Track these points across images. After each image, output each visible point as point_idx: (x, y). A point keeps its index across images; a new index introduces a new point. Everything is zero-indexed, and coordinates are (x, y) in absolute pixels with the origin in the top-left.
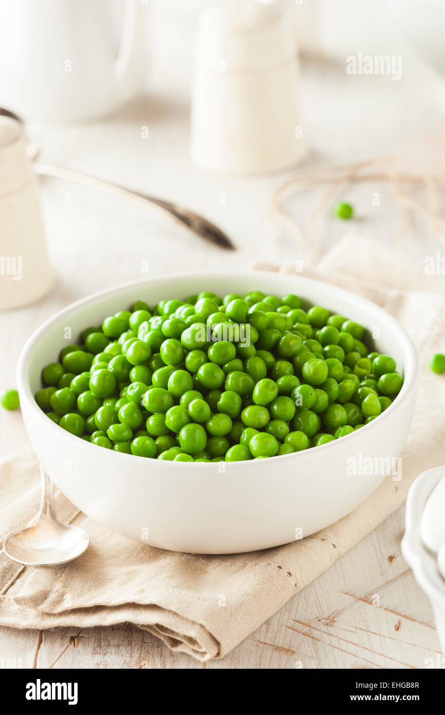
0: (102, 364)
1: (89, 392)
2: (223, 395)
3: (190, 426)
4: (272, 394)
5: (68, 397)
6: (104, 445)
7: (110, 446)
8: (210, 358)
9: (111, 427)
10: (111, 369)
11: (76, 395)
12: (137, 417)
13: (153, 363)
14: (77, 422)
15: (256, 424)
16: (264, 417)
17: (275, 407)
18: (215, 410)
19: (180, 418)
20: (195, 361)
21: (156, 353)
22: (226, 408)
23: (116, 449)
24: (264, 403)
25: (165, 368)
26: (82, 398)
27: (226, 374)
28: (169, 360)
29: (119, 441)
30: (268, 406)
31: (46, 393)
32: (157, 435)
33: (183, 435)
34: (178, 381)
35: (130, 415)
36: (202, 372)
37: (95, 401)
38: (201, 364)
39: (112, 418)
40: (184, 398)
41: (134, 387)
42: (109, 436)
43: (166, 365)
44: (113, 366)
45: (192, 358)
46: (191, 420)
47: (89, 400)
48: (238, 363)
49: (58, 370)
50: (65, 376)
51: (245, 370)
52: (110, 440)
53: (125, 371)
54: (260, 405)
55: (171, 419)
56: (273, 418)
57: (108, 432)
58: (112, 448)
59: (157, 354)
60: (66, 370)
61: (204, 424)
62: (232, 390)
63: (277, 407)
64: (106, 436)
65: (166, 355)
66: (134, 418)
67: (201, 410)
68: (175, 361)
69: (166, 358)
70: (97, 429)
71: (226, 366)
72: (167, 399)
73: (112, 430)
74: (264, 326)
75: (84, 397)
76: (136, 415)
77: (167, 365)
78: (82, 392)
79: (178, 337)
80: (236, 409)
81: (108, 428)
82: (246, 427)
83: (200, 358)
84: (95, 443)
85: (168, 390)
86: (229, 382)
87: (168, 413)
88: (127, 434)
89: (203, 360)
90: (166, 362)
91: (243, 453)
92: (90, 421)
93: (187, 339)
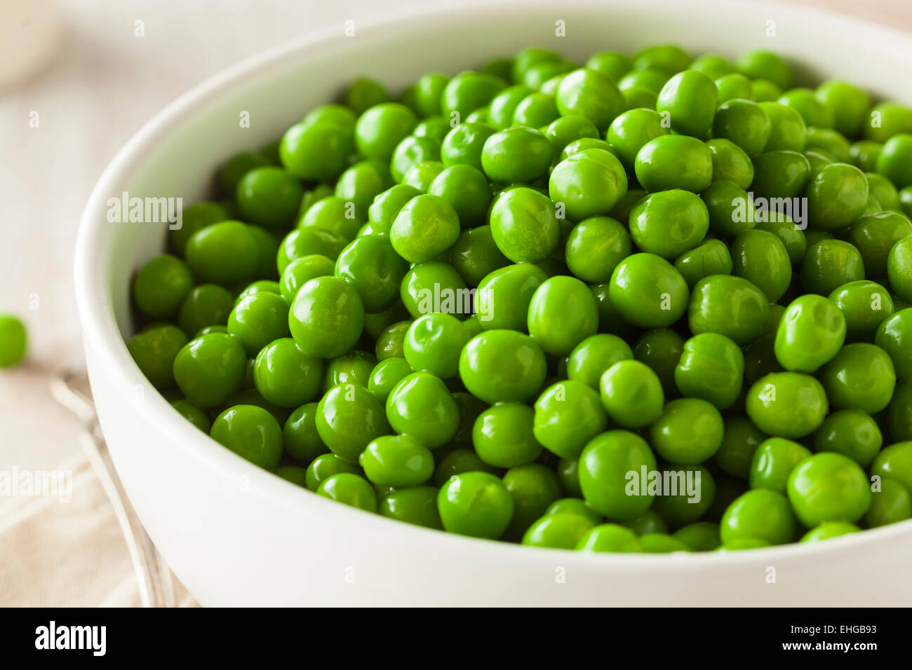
0: (314, 260)
1: (285, 341)
2: (690, 346)
3: (611, 441)
4: (833, 338)
5: (227, 356)
6: (356, 498)
7: (372, 501)
8: (639, 240)
9: (373, 447)
10: (346, 275)
11: (250, 351)
12: (444, 415)
13: (468, 257)
14: (262, 429)
15: (797, 427)
16: (813, 404)
17: (842, 376)
18: (673, 392)
19: (579, 416)
20: (599, 249)
21: (473, 227)
22: (706, 385)
23: (392, 509)
24: (813, 366)
25: (509, 271)
26: (268, 360)
27: (692, 284)
28: (520, 250)
29: (400, 487)
30: (822, 374)
31: (156, 344)
32: (506, 466)
33: (591, 464)
34: (559, 308)
35: (423, 409)
36: (623, 279)
37: (305, 369)
38: (617, 260)
39: (369, 419)
40: (581, 359)
41: (430, 327)
42: (368, 471)
43: (508, 262)
44: (351, 269)
45: (588, 241)
46: (610, 423)
47: (290, 365)
48: (717, 251)
49: (176, 277)
50: (196, 293)
51: (736, 270)
52: (370, 483)
53: (387, 280)
54: (799, 372)
55: (555, 420)
56: (836, 406)
57: (364, 459)
58: (378, 508)
59: (478, 230)
60: (199, 277)
61: (646, 432)
62: (717, 332)
63: (848, 374)
64: (359, 470)
65: (512, 235)
66: (436, 416)
67: (640, 394)
68: (538, 249)
69: (513, 241)
70: (323, 450)
71: (686, 261)
72: (530, 363)
73: (375, 455)
74: (763, 142)
75: (275, 356)
76: (441, 410)
77: (512, 263)
78: (267, 342)
79: (538, 180)
80: (732, 384)
81: (362, 448)
82: (764, 435)
83: (611, 240)
84: (328, 496)
85: (527, 333)
86: (705, 305)
87: (543, 403)
88: (420, 464)
89: (618, 247)
90: (508, 254)
91: (775, 517)
92: (297, 424)
93: (572, 188)
